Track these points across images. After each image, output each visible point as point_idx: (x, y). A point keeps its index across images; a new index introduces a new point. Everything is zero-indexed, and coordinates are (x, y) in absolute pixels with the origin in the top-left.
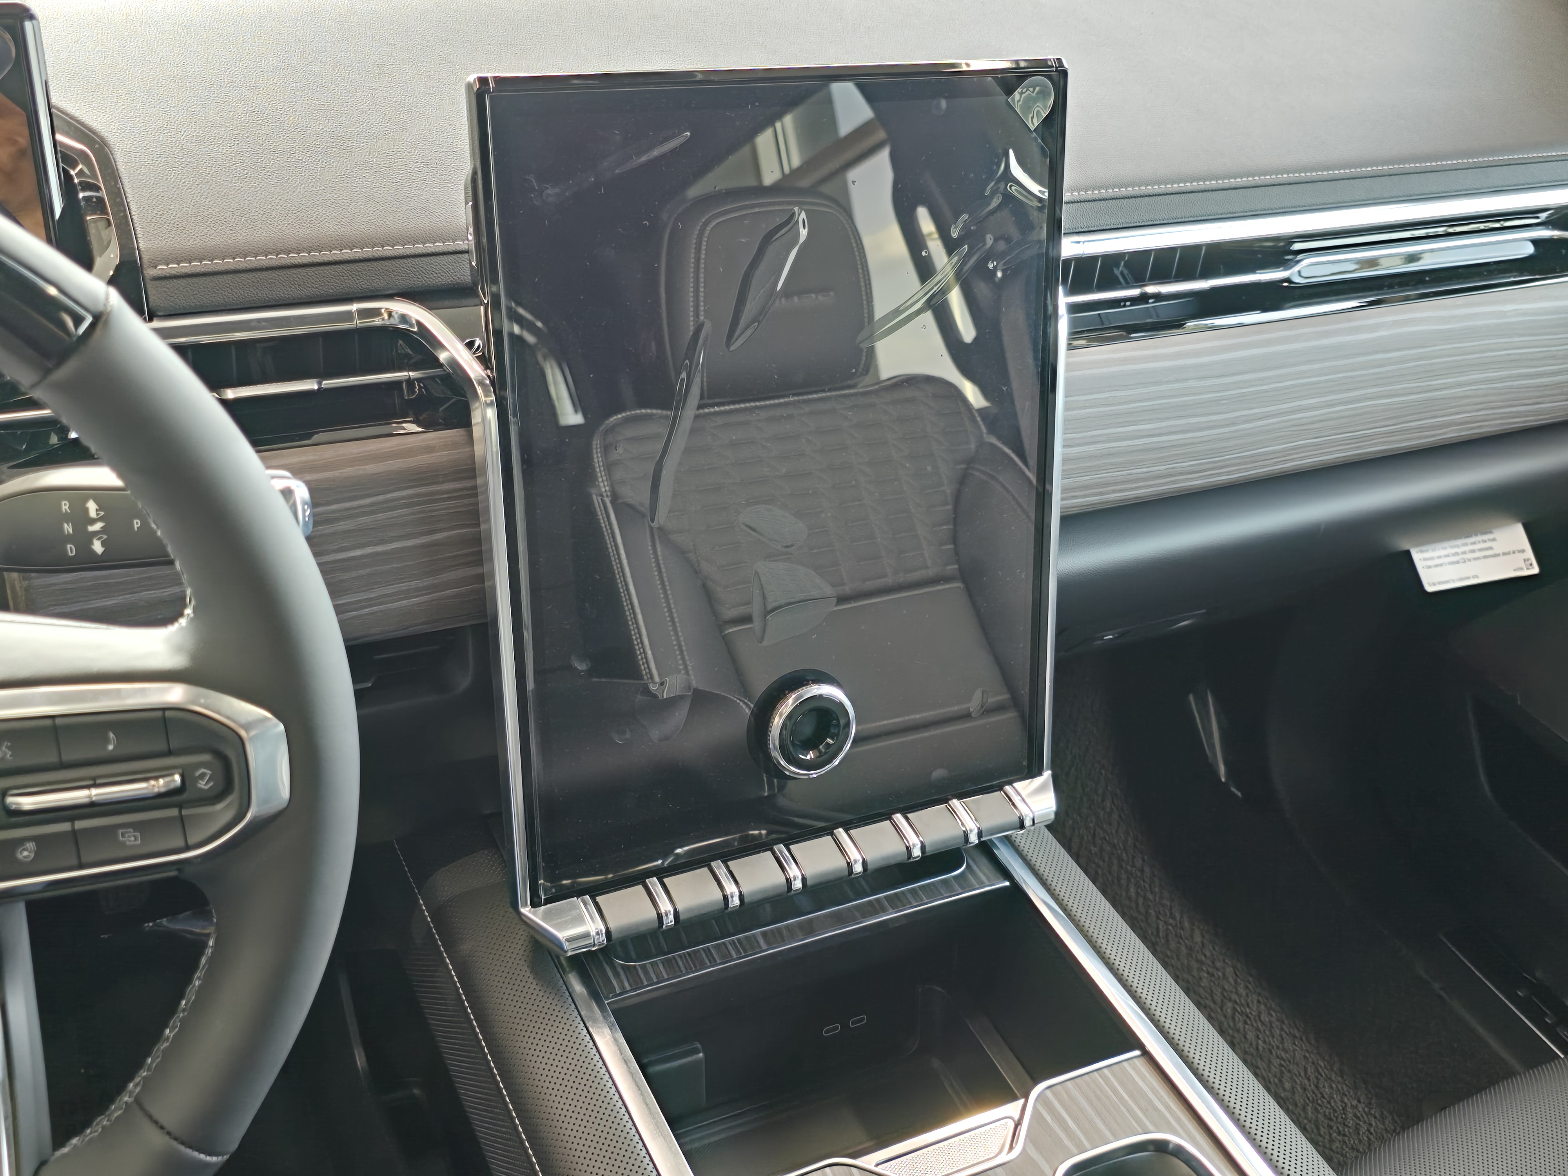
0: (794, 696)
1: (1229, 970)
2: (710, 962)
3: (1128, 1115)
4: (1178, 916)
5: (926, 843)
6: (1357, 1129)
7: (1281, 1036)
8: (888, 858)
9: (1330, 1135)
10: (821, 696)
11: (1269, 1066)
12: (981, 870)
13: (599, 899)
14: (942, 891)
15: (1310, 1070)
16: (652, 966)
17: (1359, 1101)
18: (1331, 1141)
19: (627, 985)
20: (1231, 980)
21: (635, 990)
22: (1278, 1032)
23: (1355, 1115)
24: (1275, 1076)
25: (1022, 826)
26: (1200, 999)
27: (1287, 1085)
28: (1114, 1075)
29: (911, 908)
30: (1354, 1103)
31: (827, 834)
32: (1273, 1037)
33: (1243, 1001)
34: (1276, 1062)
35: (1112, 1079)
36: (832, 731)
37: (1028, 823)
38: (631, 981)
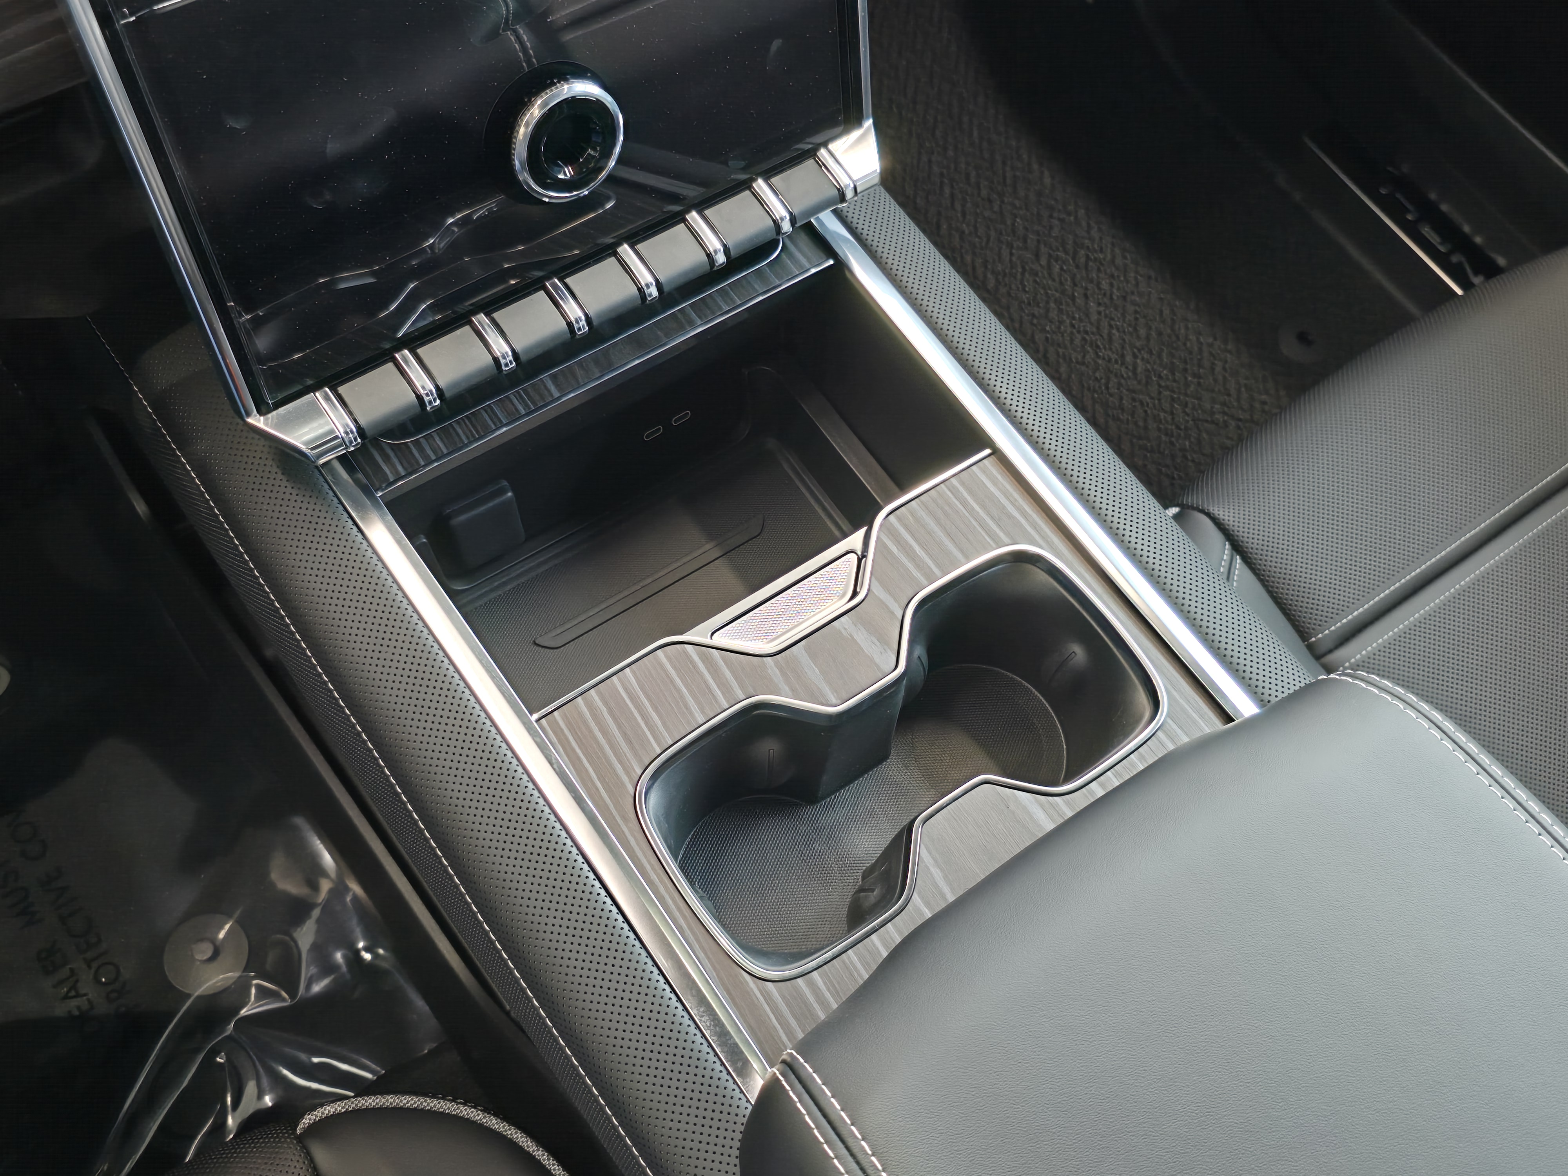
0: (539, 102)
1: (1082, 212)
2: (495, 424)
3: (980, 529)
4: (1025, 157)
5: (730, 245)
6: (1213, 369)
7: (1136, 279)
8: (686, 273)
9: (1186, 378)
10: (574, 99)
11: (1123, 315)
12: (800, 251)
13: (341, 390)
14: (756, 286)
15: (1166, 312)
16: (427, 440)
17: (1215, 339)
18: (1187, 385)
19: (400, 468)
20: (1084, 224)
21: (410, 474)
22: (1132, 275)
23: (1211, 354)
24: (1130, 325)
25: (842, 197)
26: (1051, 252)
27: (1142, 332)
28: (963, 484)
29: (722, 315)
30: (1210, 340)
31: (610, 255)
32: (1128, 282)
33: (1096, 246)
34: (1131, 309)
35: (961, 489)
36: (594, 139)
37: (849, 194)
38: (406, 464)
